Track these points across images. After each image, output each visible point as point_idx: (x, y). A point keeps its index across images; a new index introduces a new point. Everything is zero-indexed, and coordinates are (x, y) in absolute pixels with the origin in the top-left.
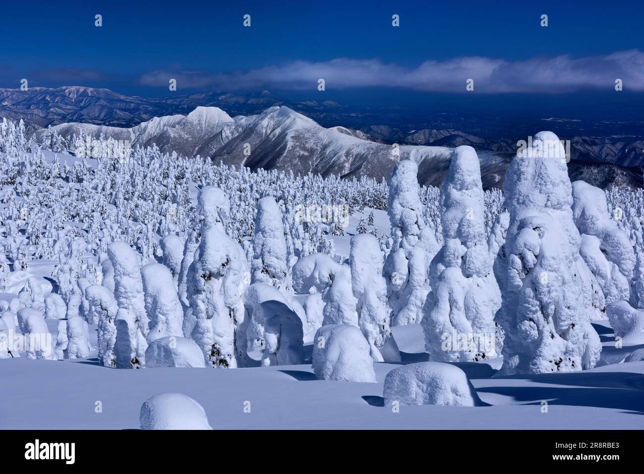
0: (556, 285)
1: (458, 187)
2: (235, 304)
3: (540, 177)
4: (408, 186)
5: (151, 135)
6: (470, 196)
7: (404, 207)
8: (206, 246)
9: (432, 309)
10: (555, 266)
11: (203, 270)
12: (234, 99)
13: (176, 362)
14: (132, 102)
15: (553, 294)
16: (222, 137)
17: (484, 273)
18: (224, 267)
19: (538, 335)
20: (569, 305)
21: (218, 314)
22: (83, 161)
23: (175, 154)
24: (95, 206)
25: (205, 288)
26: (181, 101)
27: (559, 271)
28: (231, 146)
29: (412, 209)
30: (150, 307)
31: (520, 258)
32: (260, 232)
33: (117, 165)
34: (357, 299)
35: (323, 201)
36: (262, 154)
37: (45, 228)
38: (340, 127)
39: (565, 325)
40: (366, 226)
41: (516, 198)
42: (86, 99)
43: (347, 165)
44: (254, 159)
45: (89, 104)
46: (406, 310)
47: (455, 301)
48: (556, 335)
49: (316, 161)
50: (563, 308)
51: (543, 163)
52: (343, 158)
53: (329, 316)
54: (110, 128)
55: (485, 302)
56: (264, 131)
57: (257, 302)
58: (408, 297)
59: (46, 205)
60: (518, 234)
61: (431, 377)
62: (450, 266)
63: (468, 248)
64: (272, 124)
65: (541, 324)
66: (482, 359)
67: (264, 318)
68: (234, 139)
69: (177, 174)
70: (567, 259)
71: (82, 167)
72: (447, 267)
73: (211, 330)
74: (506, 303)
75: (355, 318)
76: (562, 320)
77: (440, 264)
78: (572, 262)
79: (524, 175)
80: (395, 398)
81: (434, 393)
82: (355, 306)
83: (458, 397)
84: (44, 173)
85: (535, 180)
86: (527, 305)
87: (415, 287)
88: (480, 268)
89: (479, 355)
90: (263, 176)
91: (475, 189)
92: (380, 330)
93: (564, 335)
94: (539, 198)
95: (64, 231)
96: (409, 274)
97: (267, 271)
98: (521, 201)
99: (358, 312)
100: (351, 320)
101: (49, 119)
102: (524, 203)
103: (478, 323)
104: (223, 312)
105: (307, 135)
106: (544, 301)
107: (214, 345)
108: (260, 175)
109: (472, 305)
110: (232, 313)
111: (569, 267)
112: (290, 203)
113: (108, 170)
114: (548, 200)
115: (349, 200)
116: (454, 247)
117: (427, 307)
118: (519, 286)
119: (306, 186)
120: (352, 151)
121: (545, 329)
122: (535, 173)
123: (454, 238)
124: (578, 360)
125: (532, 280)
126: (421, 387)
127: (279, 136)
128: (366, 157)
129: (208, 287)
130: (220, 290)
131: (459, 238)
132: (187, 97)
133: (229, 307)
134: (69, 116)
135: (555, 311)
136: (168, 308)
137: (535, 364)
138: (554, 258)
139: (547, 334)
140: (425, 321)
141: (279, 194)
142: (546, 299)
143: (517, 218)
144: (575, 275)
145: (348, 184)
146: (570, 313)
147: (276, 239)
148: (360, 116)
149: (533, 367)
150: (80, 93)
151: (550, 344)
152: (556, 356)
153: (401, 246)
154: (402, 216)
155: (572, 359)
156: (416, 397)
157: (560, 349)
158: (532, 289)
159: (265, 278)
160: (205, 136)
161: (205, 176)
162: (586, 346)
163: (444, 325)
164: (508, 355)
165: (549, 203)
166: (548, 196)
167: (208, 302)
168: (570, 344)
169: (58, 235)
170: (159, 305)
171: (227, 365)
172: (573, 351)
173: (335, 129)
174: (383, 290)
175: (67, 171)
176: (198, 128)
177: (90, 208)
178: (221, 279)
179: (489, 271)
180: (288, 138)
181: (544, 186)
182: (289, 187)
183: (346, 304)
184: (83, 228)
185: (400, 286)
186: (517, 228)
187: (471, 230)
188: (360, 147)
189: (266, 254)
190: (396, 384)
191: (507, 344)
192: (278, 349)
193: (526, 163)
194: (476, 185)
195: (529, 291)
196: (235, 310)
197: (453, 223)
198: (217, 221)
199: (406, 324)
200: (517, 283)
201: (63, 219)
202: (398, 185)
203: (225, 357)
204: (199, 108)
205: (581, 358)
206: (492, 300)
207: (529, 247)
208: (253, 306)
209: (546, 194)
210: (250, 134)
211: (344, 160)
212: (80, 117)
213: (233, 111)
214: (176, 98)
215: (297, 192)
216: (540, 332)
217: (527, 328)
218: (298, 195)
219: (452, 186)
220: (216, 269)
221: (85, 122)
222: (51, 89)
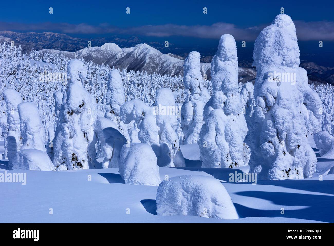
0: (288, 118)
1: (223, 59)
2: (87, 130)
3: (278, 44)
4: (195, 66)
5: (84, 56)
6: (230, 65)
7: (192, 78)
8: (70, 95)
9: (205, 134)
10: (288, 105)
11: (68, 109)
12: (122, 40)
13: (30, 166)
14: (75, 40)
15: (286, 125)
16: (116, 57)
17: (237, 113)
18: (81, 108)
19: (274, 152)
20: (296, 132)
21: (77, 135)
22: (48, 65)
23: (92, 63)
24: (53, 86)
25: (69, 120)
26: (98, 41)
27: (290, 108)
28: (120, 62)
29: (196, 79)
30: (23, 129)
31: (264, 99)
32: (110, 90)
33: (64, 67)
34: (160, 128)
35: (160, 86)
36: (135, 66)
37: (28, 95)
38: (170, 54)
39: (293, 146)
40: (180, 98)
41: (262, 59)
42: (54, 39)
43: (173, 71)
44: (131, 68)
45: (56, 41)
46: (192, 136)
47: (219, 130)
48: (287, 153)
49: (159, 69)
50: (293, 134)
51: (281, 35)
52: (172, 68)
53: (141, 138)
54: (65, 52)
55: (237, 131)
56: (136, 55)
57: (100, 129)
58: (193, 128)
59: (30, 85)
60: (263, 83)
61: (194, 188)
62: (216, 108)
63: (228, 97)
64: (140, 52)
65: (277, 145)
66: (235, 166)
67: (104, 138)
68: (122, 58)
69: (92, 72)
70: (296, 101)
71: (48, 67)
72: (214, 109)
73: (72, 145)
74: (253, 130)
75: (157, 139)
76: (291, 143)
77: (211, 106)
78: (299, 103)
79: (268, 43)
80: (164, 204)
81: (197, 202)
82: (158, 132)
83: (217, 206)
84: (29, 70)
85: (275, 47)
86: (268, 132)
87: (197, 123)
88: (235, 110)
89: (233, 163)
90: (132, 74)
91: (233, 60)
92: (173, 147)
93: (292, 152)
94: (278, 59)
95: (36, 97)
96: (194, 115)
97: (113, 112)
98: (265, 61)
99: (159, 136)
100: (155, 141)
101: (38, 47)
102: (267, 62)
103: (233, 143)
104: (80, 135)
105: (155, 57)
106: (280, 129)
107: (73, 154)
108: (131, 73)
109: (229, 132)
110: (86, 135)
111: (297, 107)
112: (145, 87)
113: (60, 69)
114: (284, 60)
115: (172, 86)
116: (219, 96)
117: (202, 133)
118: (262, 118)
119: (153, 79)
120: (176, 65)
121: (280, 148)
122: (275, 42)
123: (220, 90)
124: (301, 170)
125: (272, 115)
126: (186, 196)
127: (142, 57)
128: (182, 68)
129: (71, 119)
130: (79, 121)
131: (223, 91)
132: (101, 39)
133: (84, 132)
134: (46, 46)
135: (287, 136)
136: (34, 131)
137: (272, 172)
138: (287, 100)
139: (280, 152)
140: (200, 142)
141: (140, 82)
142: (281, 128)
143: (262, 72)
144: (300, 112)
145: (173, 79)
146: (297, 138)
147: (119, 94)
148: (180, 49)
149: (271, 174)
150: (52, 35)
151: (283, 159)
152: (286, 167)
153: (190, 100)
154: (191, 83)
155: (297, 169)
156: (182, 205)
157: (289, 162)
158: (272, 121)
159: (112, 116)
160: (109, 56)
161: (106, 73)
162: (307, 161)
163: (212, 144)
164: (253, 166)
165: (284, 63)
166: (284, 58)
167: (71, 128)
168: (296, 159)
169: (33, 98)
170: (28, 128)
171: (82, 166)
172: (298, 164)
173: (168, 54)
174: (175, 122)
175: (40, 69)
176: (106, 53)
177: (50, 87)
178: (79, 115)
179: (241, 111)
180: (147, 58)
181: (281, 50)
182: (145, 79)
183: (151, 131)
184: (46, 96)
185: (189, 122)
186: (262, 79)
187: (230, 86)
188: (180, 63)
189: (113, 102)
190: (165, 193)
191: (253, 158)
192: (112, 157)
193: (270, 35)
194: (234, 58)
195: (270, 122)
196: (87, 133)
197: (219, 81)
198: (78, 80)
199: (192, 143)
200: (261, 116)
201: (37, 91)
202: (189, 65)
203: (80, 161)
204: (106, 44)
205: (303, 168)
206: (242, 130)
207: (270, 92)
208: (98, 131)
209: (282, 56)
210: (129, 56)
211: (172, 69)
212: (52, 47)
213: (122, 46)
214: (96, 39)
215: (148, 81)
216: (276, 150)
217: (267, 148)
218: (149, 83)
219: (219, 58)
220: (76, 109)
221: (54, 49)
222: (38, 33)
